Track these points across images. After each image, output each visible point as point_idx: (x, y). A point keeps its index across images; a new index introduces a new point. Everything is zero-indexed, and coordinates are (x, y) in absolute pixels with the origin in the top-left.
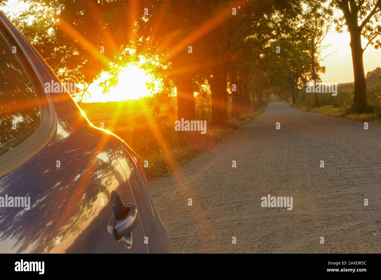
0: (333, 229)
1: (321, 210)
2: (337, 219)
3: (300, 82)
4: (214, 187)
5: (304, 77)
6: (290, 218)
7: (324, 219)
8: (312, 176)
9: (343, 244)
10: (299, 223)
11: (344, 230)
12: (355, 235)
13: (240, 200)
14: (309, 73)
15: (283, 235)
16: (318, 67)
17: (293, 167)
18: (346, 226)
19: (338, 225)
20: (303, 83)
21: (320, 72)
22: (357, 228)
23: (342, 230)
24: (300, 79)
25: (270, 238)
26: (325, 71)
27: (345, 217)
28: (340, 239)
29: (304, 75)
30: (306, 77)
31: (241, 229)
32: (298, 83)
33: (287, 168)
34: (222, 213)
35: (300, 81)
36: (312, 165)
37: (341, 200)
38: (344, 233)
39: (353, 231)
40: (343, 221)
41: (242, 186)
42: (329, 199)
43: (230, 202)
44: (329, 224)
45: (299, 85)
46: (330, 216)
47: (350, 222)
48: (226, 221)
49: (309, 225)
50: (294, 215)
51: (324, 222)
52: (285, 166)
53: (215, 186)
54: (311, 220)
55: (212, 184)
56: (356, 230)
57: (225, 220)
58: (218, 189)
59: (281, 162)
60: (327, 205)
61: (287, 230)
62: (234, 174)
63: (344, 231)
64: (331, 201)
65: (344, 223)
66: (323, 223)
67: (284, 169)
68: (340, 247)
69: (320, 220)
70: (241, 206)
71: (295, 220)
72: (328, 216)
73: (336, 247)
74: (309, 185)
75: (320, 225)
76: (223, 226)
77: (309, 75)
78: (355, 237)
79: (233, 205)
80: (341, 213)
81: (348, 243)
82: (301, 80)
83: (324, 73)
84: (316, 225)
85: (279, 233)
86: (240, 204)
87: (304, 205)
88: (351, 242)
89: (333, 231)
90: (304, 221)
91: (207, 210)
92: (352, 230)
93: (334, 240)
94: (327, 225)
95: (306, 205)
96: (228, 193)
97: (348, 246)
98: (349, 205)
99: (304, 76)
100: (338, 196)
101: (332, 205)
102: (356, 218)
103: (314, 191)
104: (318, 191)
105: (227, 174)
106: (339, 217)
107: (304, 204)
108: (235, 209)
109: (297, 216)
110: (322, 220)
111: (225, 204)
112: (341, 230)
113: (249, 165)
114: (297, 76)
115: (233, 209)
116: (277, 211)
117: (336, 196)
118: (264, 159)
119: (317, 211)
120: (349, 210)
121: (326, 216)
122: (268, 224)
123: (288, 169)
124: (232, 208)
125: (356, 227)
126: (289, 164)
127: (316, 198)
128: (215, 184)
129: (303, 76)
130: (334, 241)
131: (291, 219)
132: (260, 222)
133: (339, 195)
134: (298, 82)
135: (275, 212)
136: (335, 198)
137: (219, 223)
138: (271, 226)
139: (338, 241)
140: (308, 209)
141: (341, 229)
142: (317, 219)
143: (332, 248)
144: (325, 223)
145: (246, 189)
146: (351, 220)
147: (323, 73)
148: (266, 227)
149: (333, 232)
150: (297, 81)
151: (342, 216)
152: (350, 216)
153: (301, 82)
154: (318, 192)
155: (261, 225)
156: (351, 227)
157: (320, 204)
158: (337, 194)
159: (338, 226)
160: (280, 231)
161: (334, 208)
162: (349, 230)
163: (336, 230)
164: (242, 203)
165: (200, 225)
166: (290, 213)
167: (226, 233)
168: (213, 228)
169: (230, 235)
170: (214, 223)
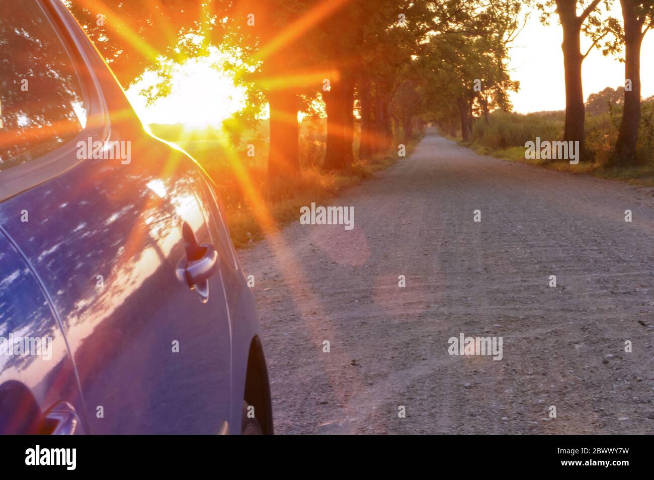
0: (513, 336)
1: (494, 307)
2: (519, 322)
3: (476, 106)
4: (325, 267)
5: (483, 98)
6: (444, 317)
7: (499, 322)
8: (485, 256)
9: (526, 359)
10: (458, 326)
11: (529, 338)
12: (546, 347)
13: (366, 288)
14: (492, 91)
15: (432, 342)
16: (508, 81)
17: (455, 241)
18: (533, 333)
19: (520, 331)
20: (481, 106)
21: (511, 89)
22: (551, 337)
23: (526, 338)
24: (476, 99)
25: (410, 345)
26: (518, 90)
27: (532, 319)
28: (521, 352)
29: (484, 94)
30: (486, 98)
32: (473, 107)
33: (446, 242)
34: (336, 306)
35: (476, 104)
37: (528, 294)
38: (528, 343)
39: (543, 340)
40: (528, 326)
41: (370, 266)
42: (510, 292)
43: (349, 290)
44: (506, 329)
45: (475, 110)
46: (509, 317)
47: (539, 327)
48: (342, 318)
49: (474, 330)
50: (451, 313)
51: (499, 325)
52: (443, 238)
53: (326, 265)
54: (478, 322)
55: (322, 262)
56: (548, 340)
57: (341, 317)
58: (330, 270)
59: (436, 232)
60: (506, 301)
62: (358, 248)
63: (528, 340)
64: (512, 295)
65: (530, 329)
66: (497, 327)
67: (440, 243)
68: (520, 363)
69: (492, 322)
70: (366, 297)
71: (452, 321)
72: (505, 316)
73: (514, 363)
74: (480, 270)
75: (492, 330)
76: (336, 325)
77: (491, 94)
78: (545, 349)
79: (353, 295)
80: (526, 313)
81: (533, 358)
82: (478, 102)
83: (517, 91)
84: (486, 330)
85: (425, 339)
86: (366, 295)
87: (469, 299)
88: (538, 357)
89: (511, 339)
90: (466, 323)
91: (311, 300)
92: (542, 339)
93: (512, 353)
94: (503, 330)
95: (471, 300)
96: (348, 277)
97: (532, 362)
98: (541, 302)
99: (483, 96)
100: (525, 288)
101: (514, 300)
102: (550, 322)
103: (487, 278)
104: (492, 279)
105: (347, 247)
106: (523, 319)
107: (469, 297)
108: (357, 301)
109: (456, 316)
110: (496, 323)
111: (341, 293)
112: (524, 338)
113: (383, 236)
114: (472, 95)
115: (354, 301)
116: (424, 306)
117: (521, 288)
118: (408, 227)
119: (488, 309)
120: (540, 309)
121: (502, 317)
122: (409, 325)
124: (352, 299)
125: (549, 334)
127: (489, 290)
128: (327, 262)
129: (481, 96)
130: (512, 355)
131: (446, 319)
132: (396, 322)
133: (526, 287)
134: (473, 105)
135: (421, 308)
136: (520, 290)
137: (330, 321)
138: (414, 328)
139: (517, 354)
140: (474, 305)
141: (524, 336)
142: (487, 321)
143: (508, 365)
144: (500, 327)
145: (376, 271)
146: (541, 324)
147: (515, 92)
148: (405, 329)
149: (511, 341)
150: (472, 103)
151: (527, 317)
152: (541, 318)
153: (479, 105)
155: (398, 327)
156: (540, 335)
157: (494, 298)
158: (523, 284)
159: (521, 333)
160: (428, 336)
161: (517, 306)
162: (537, 338)
163: (516, 338)
164: (369, 293)
165: (299, 323)
166: (445, 310)
167: (341, 336)
168: (320, 329)
169: (347, 339)
170: (322, 322)
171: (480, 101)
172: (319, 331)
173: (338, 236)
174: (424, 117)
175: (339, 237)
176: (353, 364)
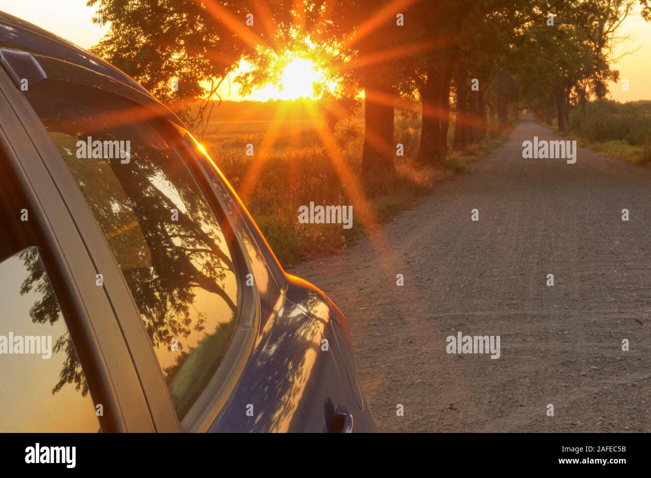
0: (610, 382)
1: (591, 344)
2: (616, 363)
3: (574, 95)
4: (421, 284)
5: (581, 87)
6: (541, 355)
7: (595, 363)
8: (582, 279)
9: (622, 410)
10: (555, 366)
11: (626, 384)
12: (643, 396)
13: (463, 313)
14: (591, 81)
15: (529, 385)
16: (607, 70)
17: (551, 259)
18: (629, 378)
19: (617, 376)
20: (578, 96)
21: (610, 79)
22: (647, 384)
23: (623, 385)
24: (574, 88)
25: (507, 388)
26: (617, 79)
27: (629, 361)
28: (618, 401)
29: (582, 83)
30: (585, 88)
31: (463, 368)
32: (571, 96)
33: (542, 260)
34: (432, 334)
35: (573, 92)
36: (583, 258)
37: (625, 330)
38: (625, 390)
39: (640, 388)
40: (625, 369)
41: (466, 286)
42: (607, 325)
43: (445, 314)
44: (603, 373)
45: (572, 99)
46: (606, 357)
47: (636, 371)
48: (439, 350)
49: (571, 372)
50: (547, 350)
51: (596, 368)
52: (539, 254)
53: (421, 282)
54: (575, 362)
55: (417, 278)
56: (645, 388)
57: (438, 348)
58: (426, 289)
59: (532, 246)
60: (603, 337)
61: (536, 377)
62: (454, 262)
63: (625, 387)
64: (608, 329)
65: (627, 373)
66: (594, 369)
67: (536, 261)
68: (617, 415)
69: (588, 363)
70: (463, 325)
71: (549, 359)
72: (602, 357)
73: (611, 415)
74: (576, 296)
75: (589, 374)
76: (433, 358)
77: (589, 83)
78: (643, 400)
79: (450, 321)
81: (630, 409)
82: (576, 91)
83: (616, 82)
84: (583, 373)
85: (522, 380)
86: (463, 322)
87: (566, 333)
88: (635, 408)
89: (608, 385)
90: (563, 364)
91: (408, 325)
92: (639, 386)
93: (609, 402)
94: (600, 374)
95: (568, 334)
96: (444, 298)
97: (629, 415)
98: (639, 339)
99: (581, 85)
100: (622, 321)
101: (611, 336)
102: (647, 365)
103: (584, 307)
104: (589, 308)
105: (442, 260)
106: (620, 360)
107: (566, 330)
108: (453, 329)
109: (552, 353)
110: (592, 364)
111: (437, 318)
112: (621, 384)
113: (479, 247)
114: (570, 83)
115: (450, 329)
116: (521, 340)
117: (618, 321)
118: (504, 238)
119: (585, 346)
120: (637, 348)
121: (599, 357)
122: (506, 362)
123: (543, 262)
124: (449, 327)
125: (646, 381)
126: (545, 252)
127: (586, 322)
128: (422, 278)
129: (579, 85)
130: (609, 404)
131: (542, 357)
133: (624, 320)
134: (571, 94)
135: (517, 342)
136: (617, 324)
137: (426, 353)
138: (511, 366)
139: (615, 404)
140: (571, 341)
141: (621, 382)
142: (584, 361)
143: (604, 417)
144: (597, 369)
145: (472, 293)
146: (638, 368)
147: (614, 82)
148: (502, 367)
149: (608, 387)
150: (569, 92)
152: (638, 360)
153: (576, 94)
154: (590, 310)
155: (495, 364)
156: (637, 381)
157: (591, 333)
158: (620, 317)
159: (618, 378)
160: (525, 377)
161: (614, 343)
162: (634, 385)
163: (613, 384)
164: (465, 320)
165: (395, 353)
166: (541, 345)
167: (439, 372)
168: (417, 362)
169: (444, 376)
170: (420, 353)
171: (577, 90)
172: (416, 364)
173: (433, 245)
174: (520, 105)
175: (434, 247)
176: (451, 409)
